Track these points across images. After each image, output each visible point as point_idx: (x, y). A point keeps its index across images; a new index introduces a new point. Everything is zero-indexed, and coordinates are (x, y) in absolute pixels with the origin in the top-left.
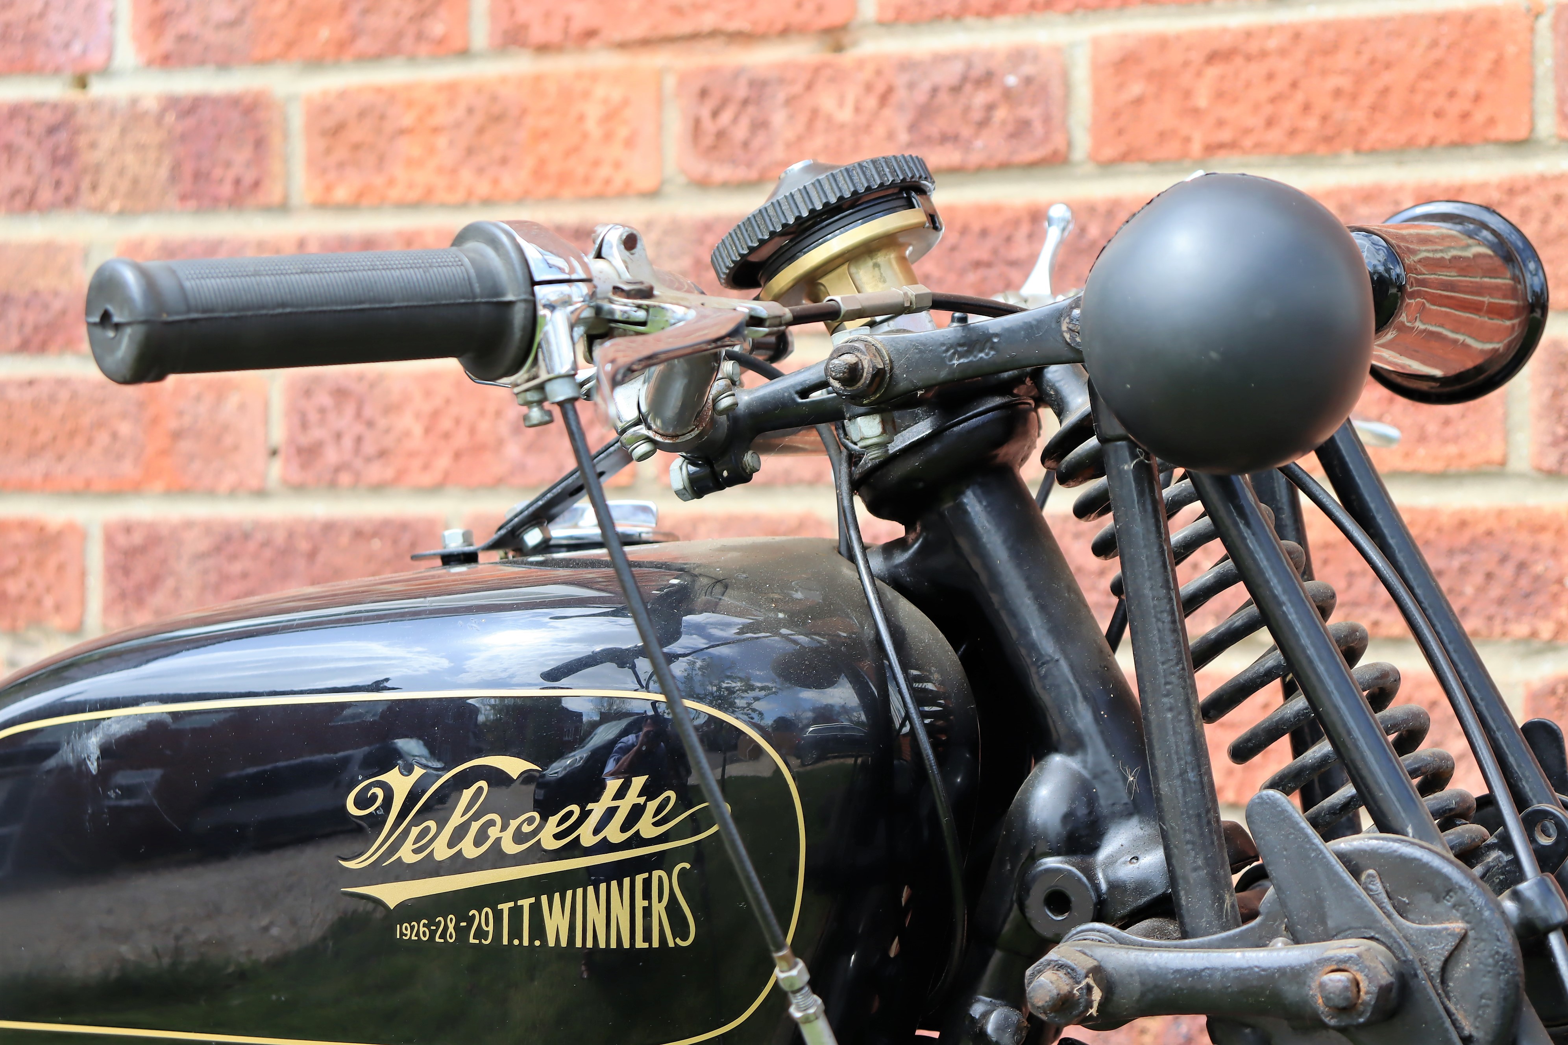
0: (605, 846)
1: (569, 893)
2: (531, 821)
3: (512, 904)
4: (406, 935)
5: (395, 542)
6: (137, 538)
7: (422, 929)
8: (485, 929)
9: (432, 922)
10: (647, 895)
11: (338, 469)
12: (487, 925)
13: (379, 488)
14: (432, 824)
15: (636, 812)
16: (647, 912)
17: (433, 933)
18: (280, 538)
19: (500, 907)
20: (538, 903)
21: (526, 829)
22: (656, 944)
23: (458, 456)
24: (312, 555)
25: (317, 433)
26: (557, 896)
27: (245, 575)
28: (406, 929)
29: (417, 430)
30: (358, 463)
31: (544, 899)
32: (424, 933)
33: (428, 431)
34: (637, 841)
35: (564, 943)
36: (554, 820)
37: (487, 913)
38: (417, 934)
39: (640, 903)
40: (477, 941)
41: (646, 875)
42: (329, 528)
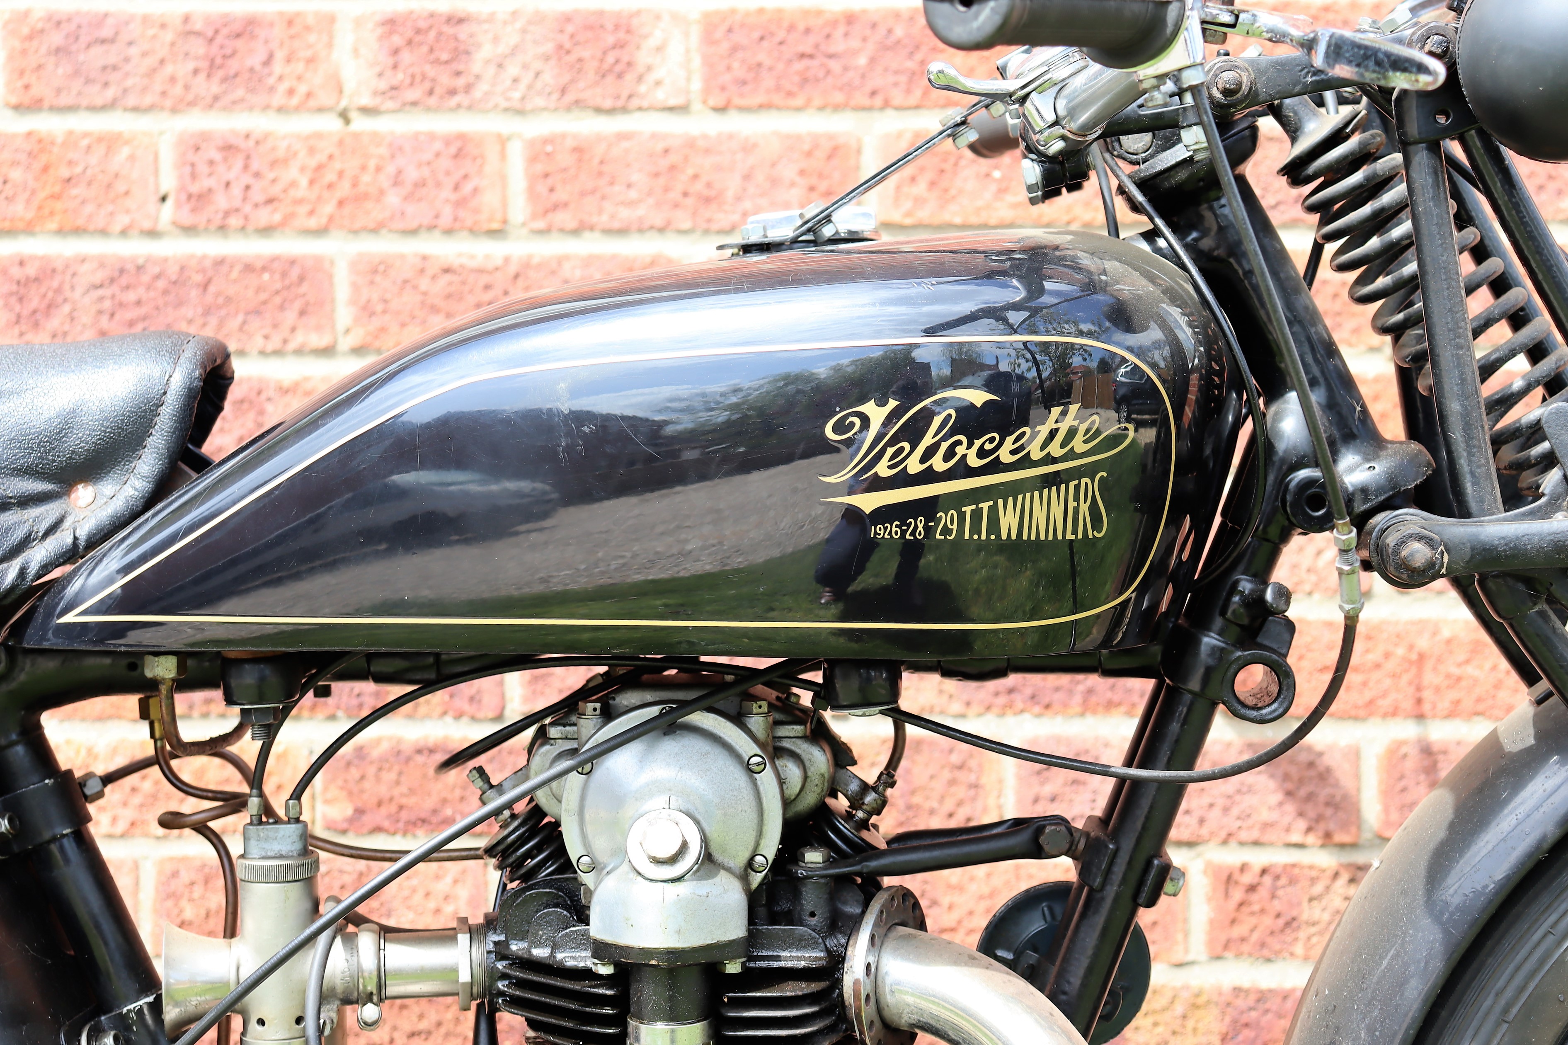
0: (1050, 460)
1: (1020, 497)
2: (992, 440)
3: (974, 507)
4: (879, 534)
5: (284, 274)
6: (31, 271)
7: (894, 529)
8: (950, 527)
9: (903, 523)
10: (1076, 499)
11: (227, 214)
12: (952, 524)
13: (266, 231)
14: (906, 446)
15: (1072, 433)
16: (1076, 510)
17: (904, 533)
18: (173, 272)
19: (963, 509)
20: (996, 504)
21: (988, 447)
22: (1080, 536)
23: (341, 203)
24: (205, 286)
25: (207, 183)
26: (1011, 499)
27: (139, 303)
28: (880, 529)
29: (304, 182)
30: (247, 208)
31: (1000, 501)
32: (896, 533)
33: (312, 182)
34: (1071, 455)
35: (1014, 537)
36: (1010, 439)
37: (952, 515)
38: (890, 533)
39: (1072, 504)
40: (943, 537)
41: (1077, 482)
42: (220, 262)
